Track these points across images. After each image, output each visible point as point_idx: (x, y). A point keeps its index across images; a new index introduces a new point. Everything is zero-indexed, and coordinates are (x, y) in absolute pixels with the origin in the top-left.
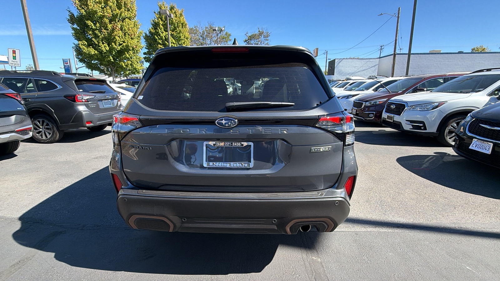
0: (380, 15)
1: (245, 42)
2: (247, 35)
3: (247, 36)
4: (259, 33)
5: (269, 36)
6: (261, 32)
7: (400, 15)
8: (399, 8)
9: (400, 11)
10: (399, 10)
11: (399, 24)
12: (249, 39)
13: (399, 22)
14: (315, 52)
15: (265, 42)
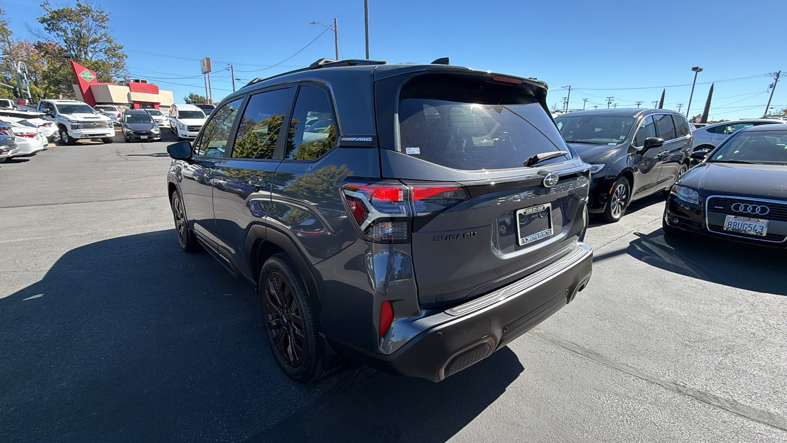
0: (312, 23)
1: (42, 22)
2: (47, 7)
3: (47, 10)
4: (78, 8)
5: (108, 19)
6: (84, 7)
7: (337, 30)
8: (335, 19)
9: (337, 23)
10: (335, 22)
11: (338, 41)
12: (52, 18)
13: (337, 38)
14: (204, 65)
15: (100, 31)
